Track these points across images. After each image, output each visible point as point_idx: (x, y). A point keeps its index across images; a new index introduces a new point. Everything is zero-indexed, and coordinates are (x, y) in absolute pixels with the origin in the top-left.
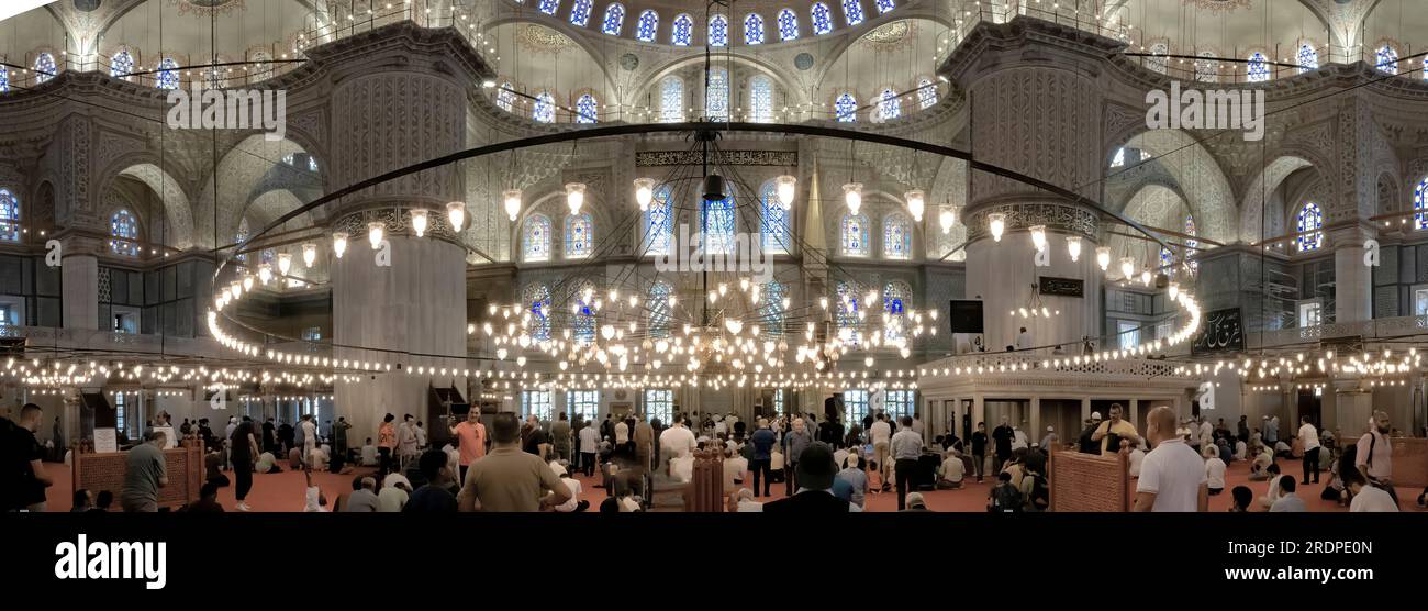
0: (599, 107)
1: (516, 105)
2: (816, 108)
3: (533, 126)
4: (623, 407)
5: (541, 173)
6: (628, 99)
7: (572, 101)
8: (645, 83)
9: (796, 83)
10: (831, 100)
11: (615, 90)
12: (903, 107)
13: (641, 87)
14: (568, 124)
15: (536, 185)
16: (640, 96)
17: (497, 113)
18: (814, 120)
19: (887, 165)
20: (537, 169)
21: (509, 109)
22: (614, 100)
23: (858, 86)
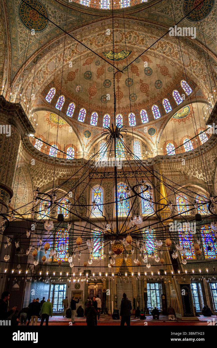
0: (75, 152)
1: (42, 148)
2: (159, 151)
3: (48, 158)
4: (78, 293)
5: (50, 179)
6: (86, 150)
7: (65, 149)
8: (93, 143)
9: (150, 141)
10: (164, 147)
11: (82, 146)
12: (194, 145)
13: (92, 145)
14: (63, 159)
15: (47, 184)
16: (91, 149)
17: (34, 150)
18: (159, 156)
19: (191, 172)
20: (48, 177)
21: (39, 149)
22: (81, 150)
23: (174, 139)
